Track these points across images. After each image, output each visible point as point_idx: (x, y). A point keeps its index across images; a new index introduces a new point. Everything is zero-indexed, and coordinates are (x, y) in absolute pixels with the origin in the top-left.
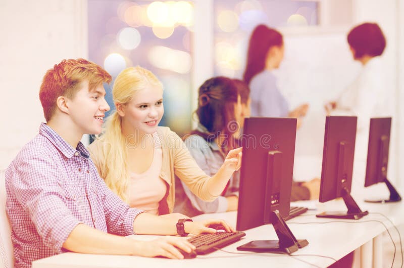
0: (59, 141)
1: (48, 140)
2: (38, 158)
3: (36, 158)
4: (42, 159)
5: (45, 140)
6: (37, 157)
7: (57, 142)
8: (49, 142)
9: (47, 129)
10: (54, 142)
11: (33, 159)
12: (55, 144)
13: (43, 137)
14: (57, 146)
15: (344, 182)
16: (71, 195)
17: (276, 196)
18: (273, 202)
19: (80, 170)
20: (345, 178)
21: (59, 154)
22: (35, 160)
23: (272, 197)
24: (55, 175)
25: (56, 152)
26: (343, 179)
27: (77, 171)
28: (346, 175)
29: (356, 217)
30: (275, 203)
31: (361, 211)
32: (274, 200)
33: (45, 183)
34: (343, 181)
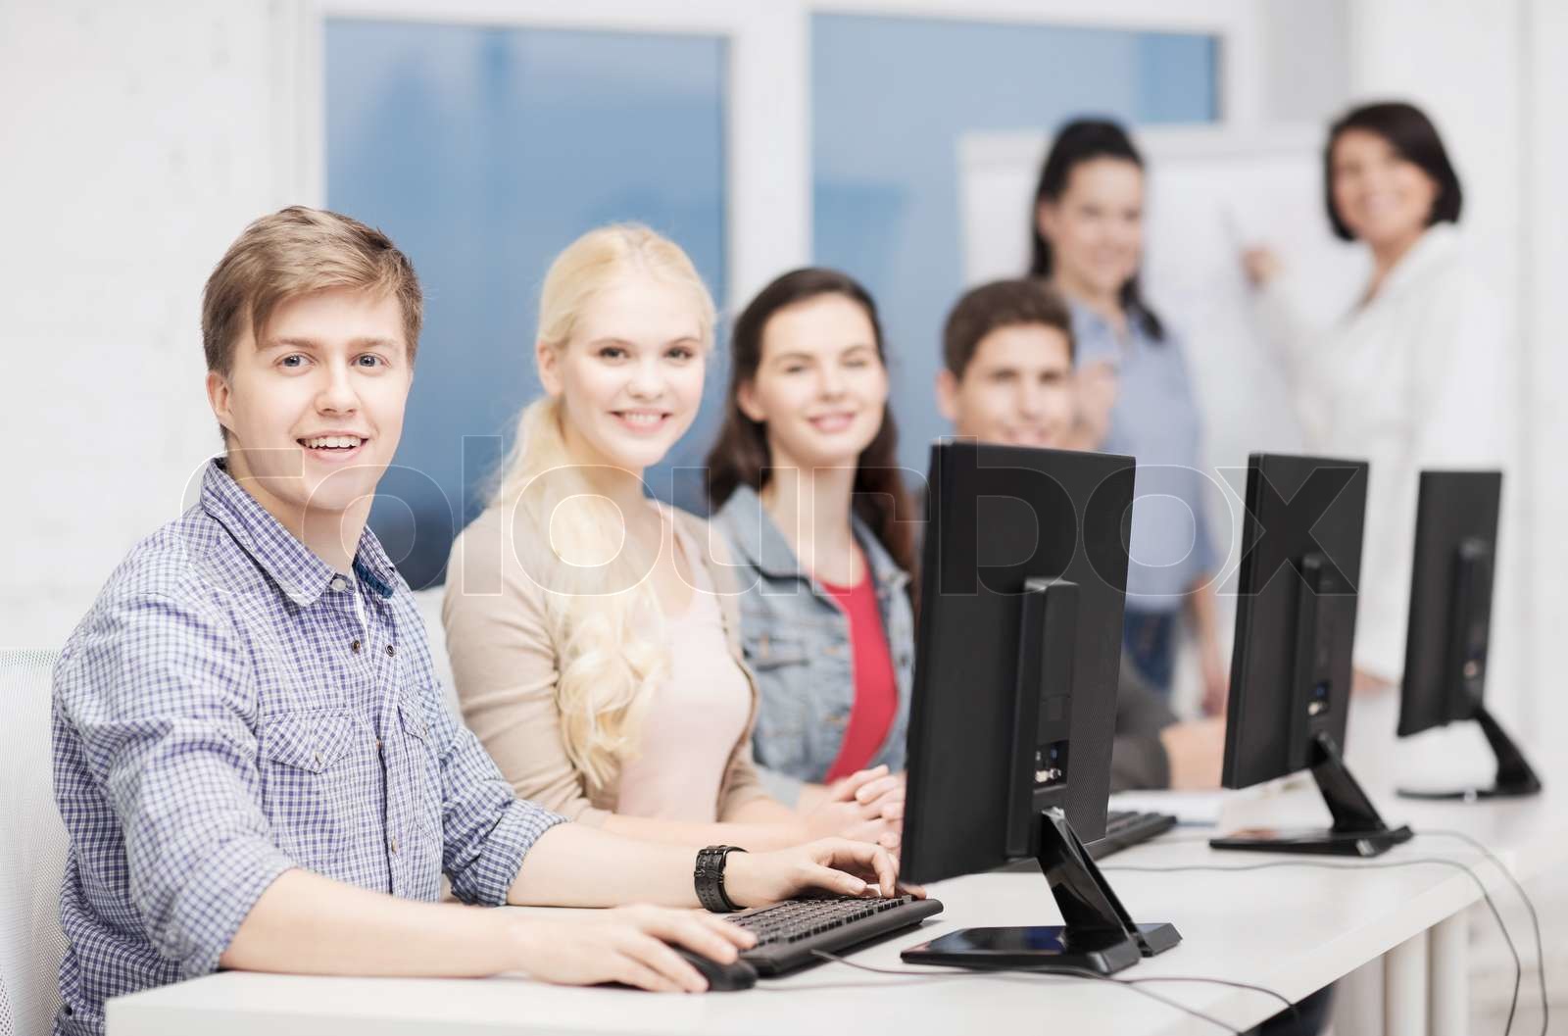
0: (266, 537)
1: (223, 533)
2: (166, 605)
3: (157, 605)
4: (181, 609)
5: (214, 533)
6: (161, 599)
7: (260, 542)
8: (226, 541)
9: (223, 487)
10: (247, 542)
11: (148, 605)
12: (252, 550)
13: (209, 522)
14: (259, 557)
15: (1319, 713)
16: (304, 750)
17: (1054, 754)
18: (1042, 776)
19: (355, 647)
20: (1324, 699)
21: (266, 588)
22: (154, 610)
23: (1038, 758)
24: (227, 673)
25: (253, 582)
26: (1316, 700)
27: (341, 655)
28: (1326, 685)
29: (1363, 846)
30: (1050, 782)
31: (1384, 826)
32: (1044, 768)
33: (177, 704)
34: (1314, 708)
